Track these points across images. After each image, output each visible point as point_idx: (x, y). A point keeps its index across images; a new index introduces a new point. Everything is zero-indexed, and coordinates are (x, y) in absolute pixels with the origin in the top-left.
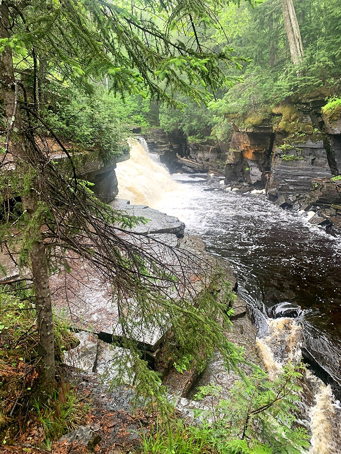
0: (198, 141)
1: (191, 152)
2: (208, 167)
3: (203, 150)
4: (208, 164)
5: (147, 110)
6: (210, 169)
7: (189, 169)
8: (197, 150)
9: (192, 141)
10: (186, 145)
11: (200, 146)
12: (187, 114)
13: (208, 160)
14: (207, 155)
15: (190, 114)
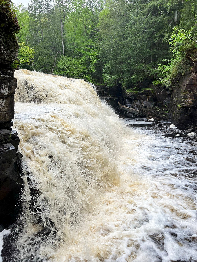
0: (136, 92)
1: (127, 103)
2: (146, 113)
3: (140, 100)
4: (146, 111)
5: (94, 71)
6: (148, 114)
7: (131, 115)
8: (134, 100)
9: (131, 93)
10: (123, 98)
11: (137, 96)
12: (128, 70)
13: (146, 107)
14: (144, 103)
15: (130, 70)
